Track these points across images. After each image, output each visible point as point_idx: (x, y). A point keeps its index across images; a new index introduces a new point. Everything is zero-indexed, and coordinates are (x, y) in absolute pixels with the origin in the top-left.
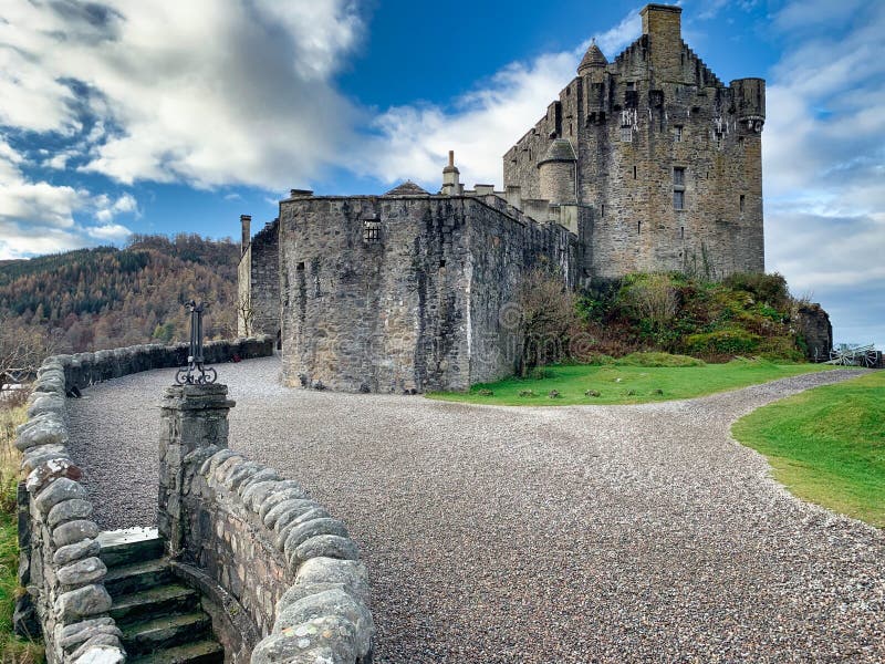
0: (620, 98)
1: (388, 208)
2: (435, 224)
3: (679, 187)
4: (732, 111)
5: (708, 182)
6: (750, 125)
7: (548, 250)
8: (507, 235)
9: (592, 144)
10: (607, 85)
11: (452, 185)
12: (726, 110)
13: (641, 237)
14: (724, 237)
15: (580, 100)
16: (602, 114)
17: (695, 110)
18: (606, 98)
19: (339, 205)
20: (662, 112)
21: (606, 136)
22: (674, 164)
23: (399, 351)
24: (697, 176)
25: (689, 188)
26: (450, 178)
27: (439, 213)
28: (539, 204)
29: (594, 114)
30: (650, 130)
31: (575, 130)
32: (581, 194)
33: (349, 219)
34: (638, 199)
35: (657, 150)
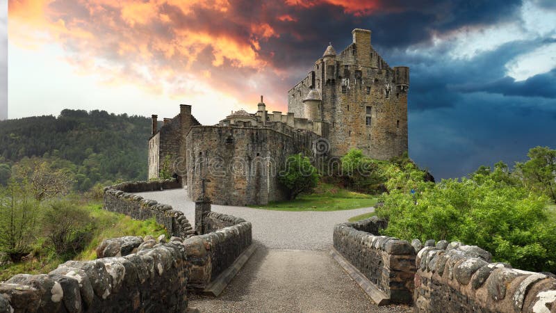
0: (342, 72)
1: (236, 132)
2: (255, 139)
3: (369, 115)
4: (393, 82)
5: (382, 114)
6: (402, 88)
7: (306, 144)
8: (284, 143)
9: (329, 94)
10: (335, 66)
11: (262, 112)
12: (391, 80)
13: (350, 138)
14: (389, 139)
15: (323, 73)
16: (333, 80)
17: (376, 80)
18: (335, 73)
19: (216, 129)
20: (361, 80)
21: (335, 91)
22: (366, 105)
23: (241, 189)
24: (377, 111)
25: (373, 116)
26: (261, 109)
27: (257, 134)
28: (303, 121)
29: (329, 80)
30: (355, 89)
31: (321, 86)
32: (323, 116)
33: (221, 136)
34: (350, 120)
35: (359, 98)
